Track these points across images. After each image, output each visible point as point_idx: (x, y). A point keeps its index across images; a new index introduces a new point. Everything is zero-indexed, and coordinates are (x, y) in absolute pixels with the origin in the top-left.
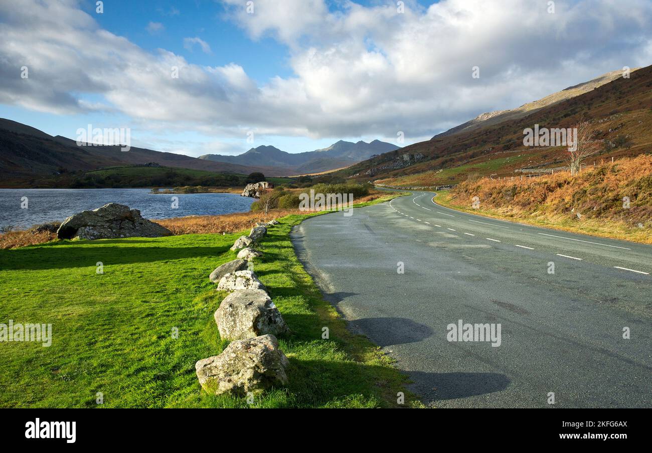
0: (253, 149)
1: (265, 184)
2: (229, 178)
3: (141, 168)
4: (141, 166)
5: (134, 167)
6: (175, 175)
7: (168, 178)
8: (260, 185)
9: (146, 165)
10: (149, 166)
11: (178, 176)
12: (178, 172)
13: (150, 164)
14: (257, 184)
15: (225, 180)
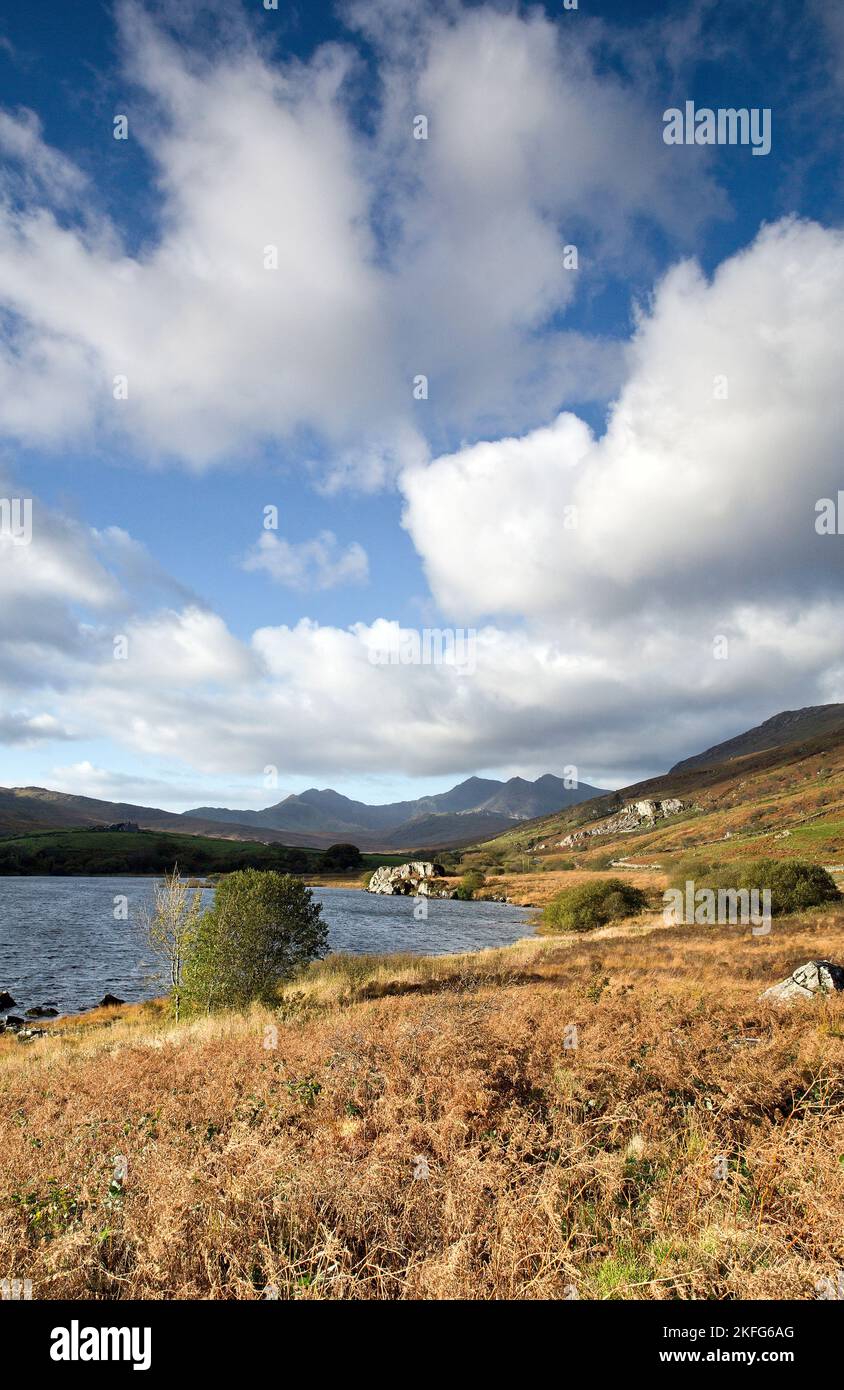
0: (293, 797)
1: (424, 867)
2: (286, 856)
3: (106, 834)
4: (101, 829)
5: (89, 831)
6: (174, 849)
7: (161, 854)
8: (412, 871)
9: (111, 827)
10: (117, 830)
11: (180, 852)
12: (179, 842)
13: (120, 825)
14: (406, 868)
15: (280, 859)
